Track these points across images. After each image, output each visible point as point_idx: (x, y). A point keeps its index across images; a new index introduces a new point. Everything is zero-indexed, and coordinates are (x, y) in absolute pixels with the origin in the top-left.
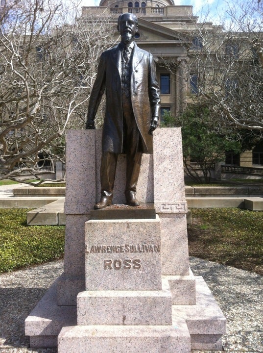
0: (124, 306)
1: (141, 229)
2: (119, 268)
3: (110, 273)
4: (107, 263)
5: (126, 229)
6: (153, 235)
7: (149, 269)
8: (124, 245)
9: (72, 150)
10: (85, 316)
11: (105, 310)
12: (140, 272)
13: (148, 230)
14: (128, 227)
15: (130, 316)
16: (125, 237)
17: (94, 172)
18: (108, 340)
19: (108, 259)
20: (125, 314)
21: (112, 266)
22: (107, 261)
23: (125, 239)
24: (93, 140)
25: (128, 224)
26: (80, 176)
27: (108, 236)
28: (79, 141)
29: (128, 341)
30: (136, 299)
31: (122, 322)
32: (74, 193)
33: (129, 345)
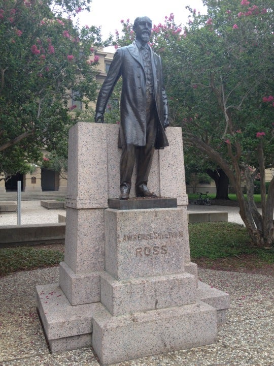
0: (156, 290)
1: (167, 217)
2: (148, 255)
3: (140, 261)
4: (138, 250)
5: (154, 217)
6: (177, 222)
7: (174, 254)
8: (152, 232)
9: (84, 143)
10: (121, 305)
11: (139, 296)
12: (167, 257)
13: (173, 217)
14: (156, 216)
15: (162, 300)
16: (153, 225)
17: (106, 166)
18: (149, 324)
19: (138, 247)
20: (157, 298)
21: (142, 253)
22: (138, 249)
23: (153, 227)
24: (105, 133)
25: (156, 212)
26: (92, 170)
27: (139, 225)
28: (90, 134)
29: (167, 322)
30: (167, 283)
31: (154, 307)
32: (87, 187)
33: (168, 325)
